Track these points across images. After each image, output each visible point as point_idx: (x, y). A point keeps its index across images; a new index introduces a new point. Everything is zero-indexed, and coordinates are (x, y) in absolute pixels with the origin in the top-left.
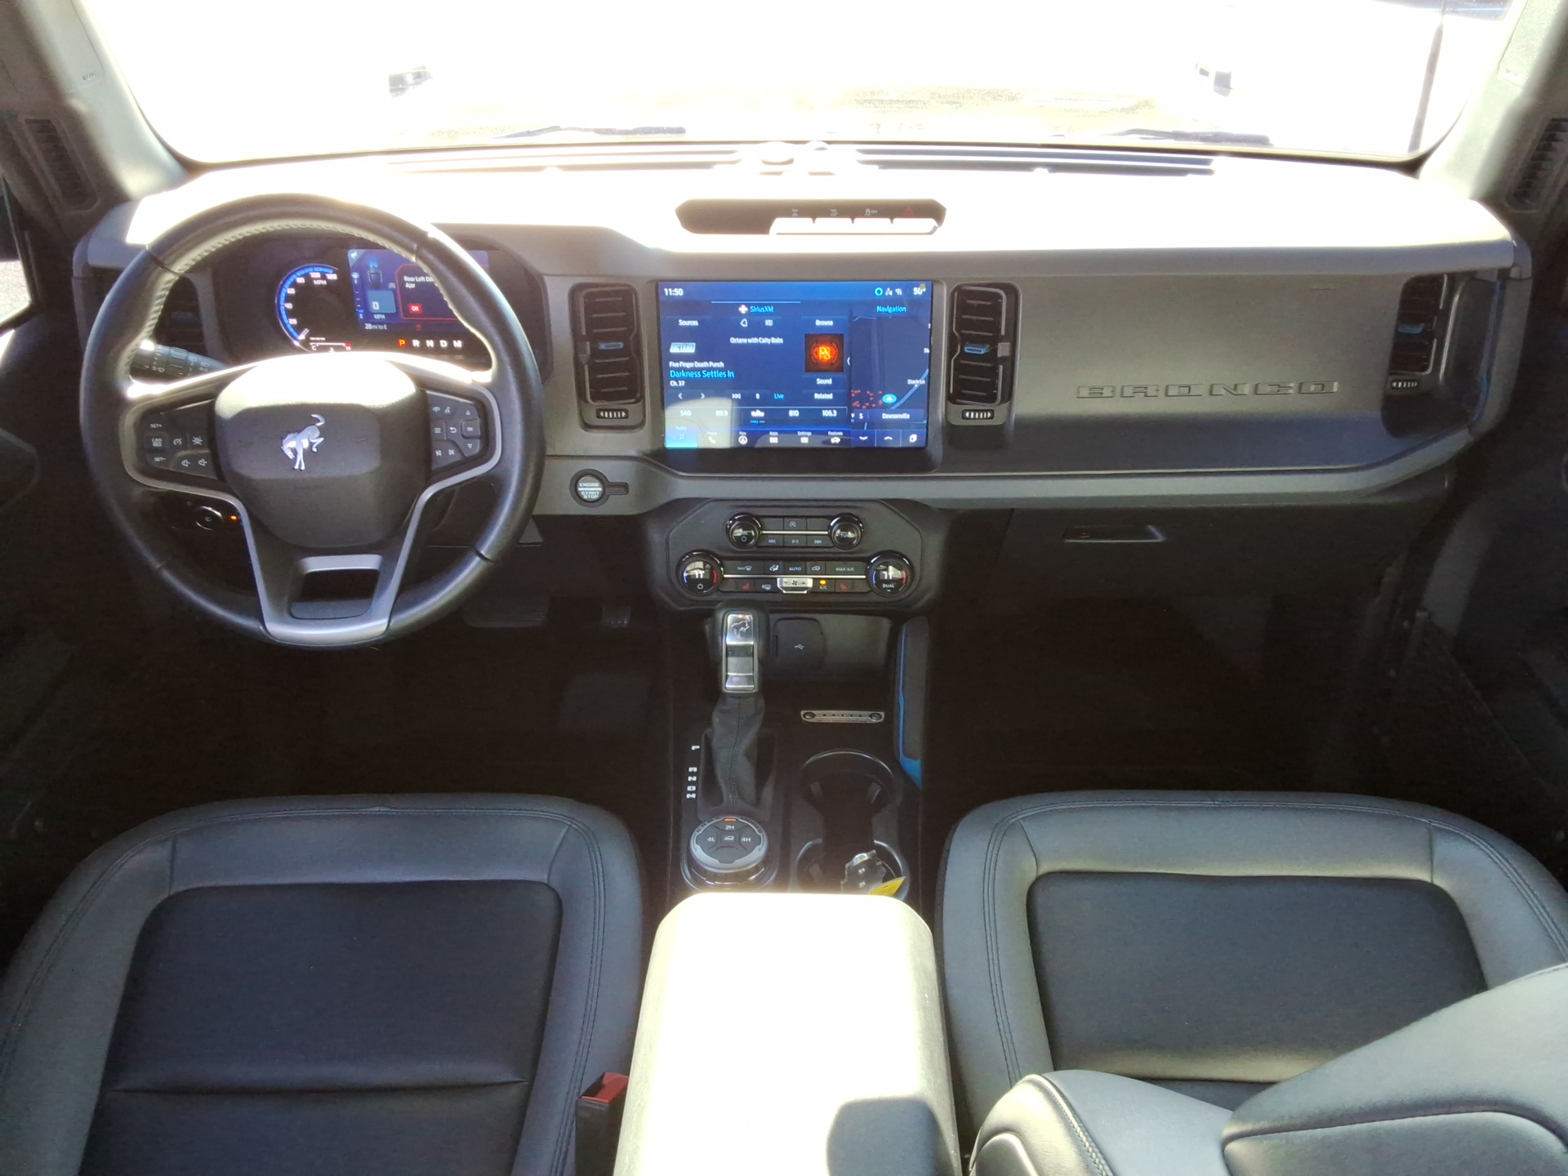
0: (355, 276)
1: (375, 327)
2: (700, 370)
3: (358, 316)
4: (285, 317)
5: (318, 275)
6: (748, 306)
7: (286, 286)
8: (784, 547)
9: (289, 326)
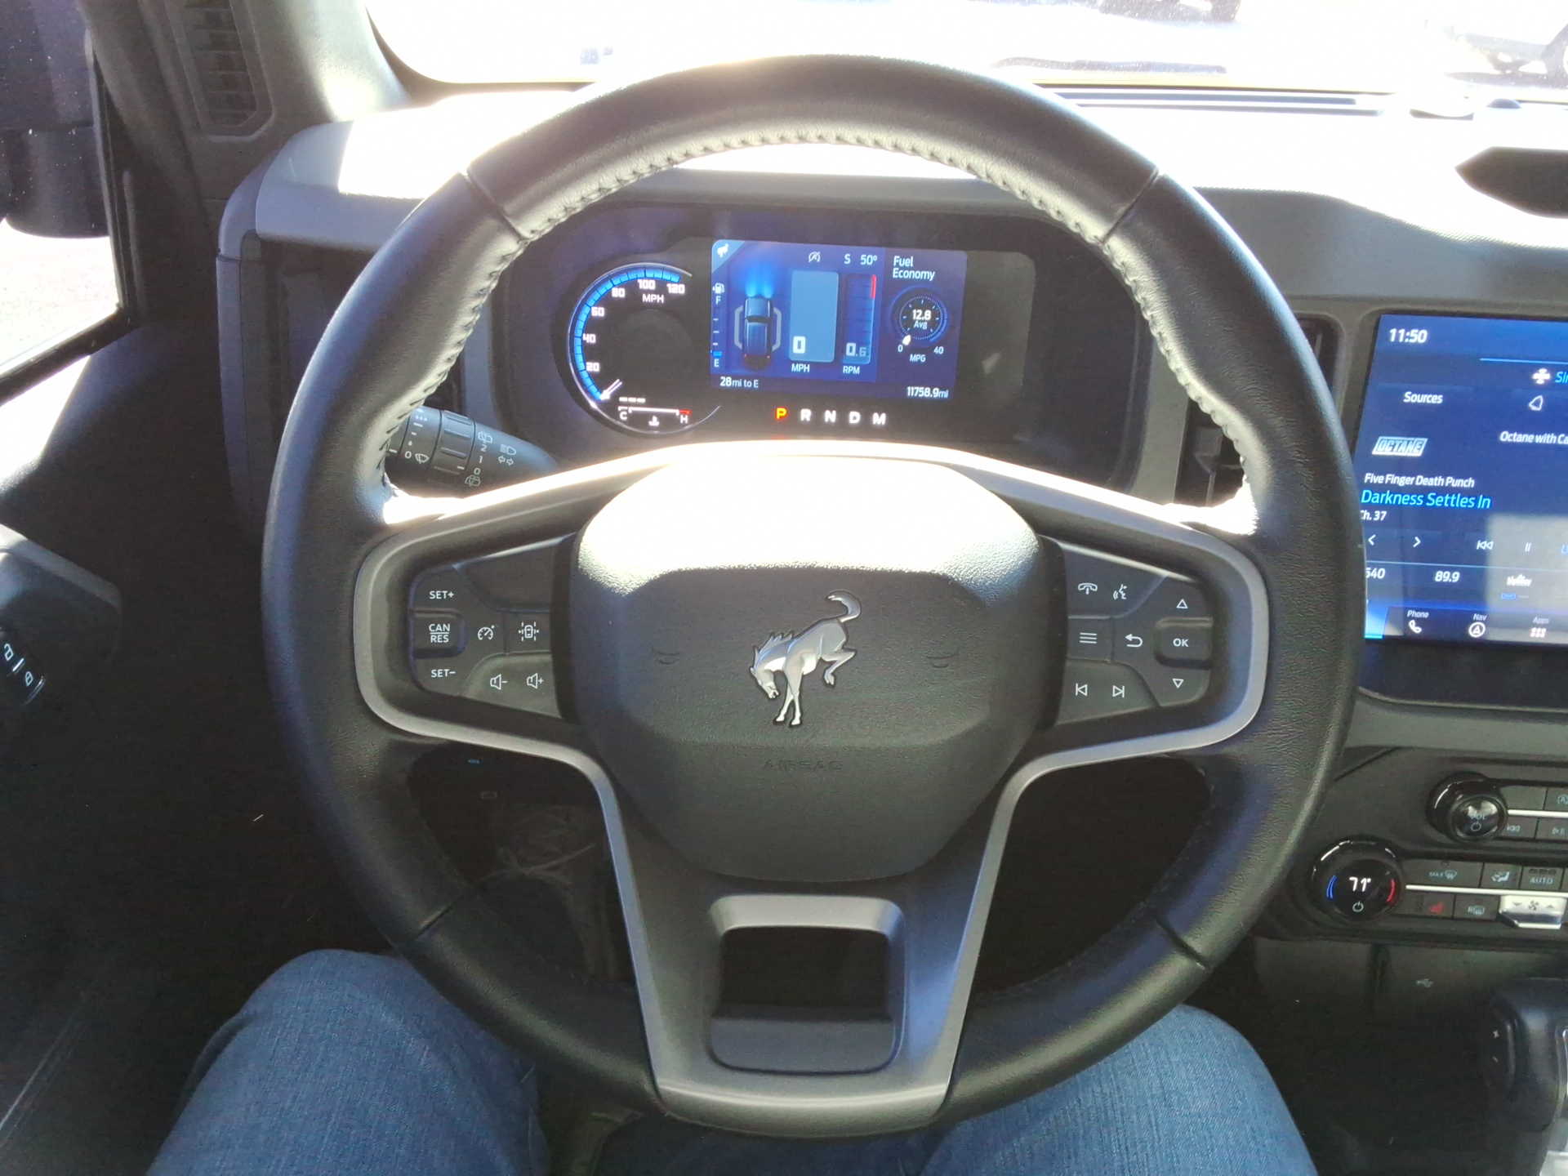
0: (719, 289)
1: (738, 383)
2: (1424, 490)
3: (710, 364)
4: (580, 358)
5: (650, 285)
6: (1552, 370)
7: (591, 302)
8: (1535, 840)
9: (585, 375)
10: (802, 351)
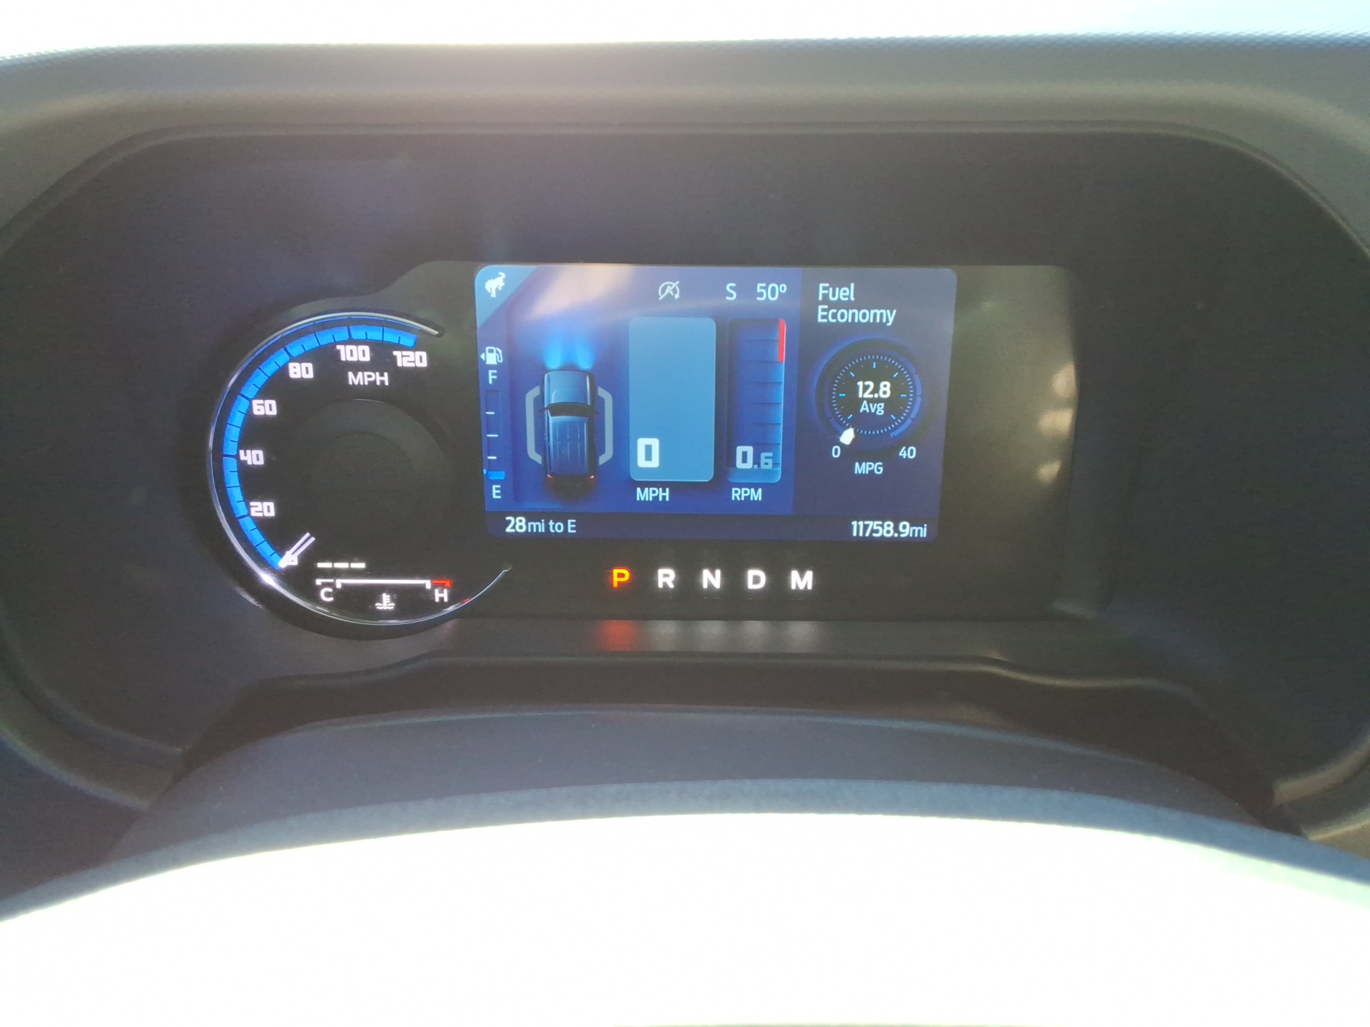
0: (492, 357)
1: (540, 527)
3: (483, 491)
4: (236, 494)
5: (361, 354)
7: (250, 390)
9: (248, 525)
10: (655, 463)
